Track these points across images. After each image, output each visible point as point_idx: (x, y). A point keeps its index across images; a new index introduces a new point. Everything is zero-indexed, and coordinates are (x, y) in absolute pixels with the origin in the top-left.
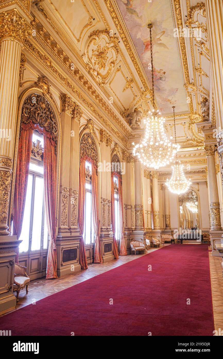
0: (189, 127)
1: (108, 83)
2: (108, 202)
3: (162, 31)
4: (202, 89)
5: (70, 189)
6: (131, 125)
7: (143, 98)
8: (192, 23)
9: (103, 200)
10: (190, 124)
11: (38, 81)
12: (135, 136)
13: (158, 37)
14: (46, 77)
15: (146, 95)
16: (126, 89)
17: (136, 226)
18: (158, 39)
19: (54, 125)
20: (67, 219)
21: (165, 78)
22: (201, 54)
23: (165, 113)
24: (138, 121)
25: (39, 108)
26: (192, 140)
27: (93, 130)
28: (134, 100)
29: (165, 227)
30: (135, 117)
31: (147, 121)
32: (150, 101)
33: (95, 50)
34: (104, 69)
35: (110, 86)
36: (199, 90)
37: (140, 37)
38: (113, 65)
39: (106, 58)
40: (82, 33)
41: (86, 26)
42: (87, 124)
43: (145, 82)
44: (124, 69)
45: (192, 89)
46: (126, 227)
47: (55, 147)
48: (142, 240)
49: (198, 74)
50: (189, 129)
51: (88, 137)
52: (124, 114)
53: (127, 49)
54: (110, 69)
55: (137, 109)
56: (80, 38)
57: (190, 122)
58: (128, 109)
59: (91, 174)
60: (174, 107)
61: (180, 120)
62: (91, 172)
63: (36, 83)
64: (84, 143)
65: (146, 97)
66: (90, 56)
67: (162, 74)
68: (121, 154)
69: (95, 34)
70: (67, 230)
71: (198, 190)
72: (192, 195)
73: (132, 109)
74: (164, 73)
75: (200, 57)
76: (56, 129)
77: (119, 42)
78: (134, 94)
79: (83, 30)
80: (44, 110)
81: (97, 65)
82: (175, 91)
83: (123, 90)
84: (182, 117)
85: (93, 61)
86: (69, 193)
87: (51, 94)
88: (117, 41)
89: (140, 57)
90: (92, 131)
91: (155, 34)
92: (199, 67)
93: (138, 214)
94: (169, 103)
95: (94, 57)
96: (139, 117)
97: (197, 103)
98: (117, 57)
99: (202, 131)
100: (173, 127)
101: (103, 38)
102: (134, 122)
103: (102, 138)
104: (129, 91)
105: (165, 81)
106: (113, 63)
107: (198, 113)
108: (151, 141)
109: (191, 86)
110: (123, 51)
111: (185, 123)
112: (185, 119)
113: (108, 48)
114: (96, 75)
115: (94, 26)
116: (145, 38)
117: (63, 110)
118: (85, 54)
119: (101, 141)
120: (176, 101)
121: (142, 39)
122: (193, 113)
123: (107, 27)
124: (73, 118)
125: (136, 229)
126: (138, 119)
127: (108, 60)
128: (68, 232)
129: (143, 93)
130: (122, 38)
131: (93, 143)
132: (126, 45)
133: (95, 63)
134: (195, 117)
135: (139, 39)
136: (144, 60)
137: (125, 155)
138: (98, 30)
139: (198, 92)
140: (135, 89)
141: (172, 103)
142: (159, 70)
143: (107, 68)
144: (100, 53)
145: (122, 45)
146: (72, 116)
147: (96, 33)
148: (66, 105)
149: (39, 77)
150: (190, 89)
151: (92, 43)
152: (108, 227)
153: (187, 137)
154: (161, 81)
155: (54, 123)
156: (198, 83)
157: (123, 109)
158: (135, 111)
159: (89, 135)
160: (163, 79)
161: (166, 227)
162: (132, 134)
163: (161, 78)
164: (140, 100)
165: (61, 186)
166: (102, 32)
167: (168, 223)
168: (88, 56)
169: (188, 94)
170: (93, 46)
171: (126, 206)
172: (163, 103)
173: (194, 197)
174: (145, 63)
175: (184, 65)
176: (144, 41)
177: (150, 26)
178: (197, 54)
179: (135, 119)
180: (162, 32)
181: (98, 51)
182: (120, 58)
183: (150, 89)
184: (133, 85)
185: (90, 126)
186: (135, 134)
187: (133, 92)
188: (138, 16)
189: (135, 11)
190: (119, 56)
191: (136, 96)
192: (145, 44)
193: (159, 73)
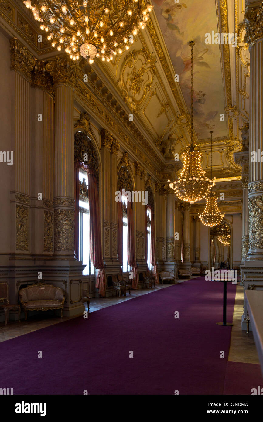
0: (227, 154)
1: (143, 110)
2: (142, 234)
3: (205, 48)
5: (111, 223)
6: (165, 155)
7: (178, 123)
9: (138, 233)
10: (228, 151)
11: (81, 118)
12: (169, 167)
13: (200, 55)
14: (87, 113)
16: (160, 114)
17: (167, 258)
18: (200, 57)
19: (96, 162)
20: (109, 250)
21: (205, 100)
22: (247, 76)
23: (201, 139)
24: (172, 150)
25: (83, 146)
26: (228, 169)
27: (129, 163)
28: (168, 125)
29: (194, 261)
30: (169, 146)
32: (186, 126)
33: (130, 73)
34: (139, 94)
35: (144, 113)
36: (242, 115)
37: (180, 55)
38: (148, 88)
39: (142, 81)
42: (123, 158)
43: (182, 106)
44: (160, 92)
45: (234, 113)
46: (158, 259)
47: (97, 183)
48: (173, 270)
49: (241, 96)
50: (227, 156)
51: (124, 171)
52: (158, 143)
53: (164, 70)
54: (144, 93)
55: (171, 136)
56: (116, 61)
57: (229, 149)
58: (162, 137)
59: (127, 208)
60: (211, 132)
61: (218, 147)
62: (127, 206)
63: (79, 120)
64: (121, 177)
65: (182, 121)
66: (125, 81)
67: (201, 96)
68: (154, 186)
70: (109, 259)
71: (232, 223)
72: (225, 228)
73: (166, 135)
74: (204, 95)
75: (245, 78)
76: (97, 166)
77: (156, 62)
78: (168, 119)
80: (87, 148)
81: (131, 90)
82: (215, 115)
83: (157, 115)
84: (219, 143)
85: (128, 86)
86: (110, 226)
87: (92, 131)
88: (154, 61)
90: (127, 165)
91: (197, 52)
92: (243, 90)
93: (170, 246)
94: (206, 127)
95: (129, 81)
96: (173, 145)
97: (238, 128)
98: (153, 79)
100: (210, 154)
101: (139, 59)
102: (168, 151)
103: (137, 171)
104: (163, 116)
105: (203, 103)
106: (148, 86)
107: (238, 139)
109: (232, 109)
110: (160, 72)
111: (222, 150)
112: (224, 146)
113: (144, 70)
114: (131, 101)
116: (186, 57)
117: (103, 146)
118: (121, 80)
119: (136, 174)
120: (214, 126)
121: (182, 58)
122: (232, 139)
123: (145, 46)
124: (111, 153)
125: (167, 261)
126: (173, 147)
127: (143, 83)
128: (110, 261)
129: (178, 118)
130: (160, 58)
131: (129, 177)
132: (163, 66)
133: (130, 88)
134: (235, 143)
135: (179, 58)
136: (182, 81)
137: (158, 187)
138: (134, 50)
139: (240, 116)
140: (170, 114)
141: (210, 128)
142: (198, 92)
143: (142, 92)
144: (135, 76)
145: (159, 66)
146: (111, 151)
147: (132, 54)
148: (105, 140)
149: (81, 114)
150: (231, 113)
151: (128, 66)
152: (142, 258)
153: (224, 166)
154: (199, 104)
155: (96, 160)
156: (241, 106)
157: (156, 137)
158: (169, 138)
159: (125, 169)
160: (202, 101)
161: (196, 260)
162: (165, 164)
163: (199, 101)
164: (175, 125)
165: (104, 220)
166: (139, 53)
167: (197, 256)
168: (123, 82)
169: (229, 118)
170: (128, 70)
171: (158, 238)
172: (200, 128)
173: (226, 230)
174: (183, 84)
176: (184, 60)
177: (192, 43)
179: (169, 148)
180: (205, 50)
181: (133, 75)
182: (156, 80)
183: (186, 112)
184: (168, 109)
185: (126, 159)
186: (168, 165)
187: (167, 116)
188: (179, 32)
189: (176, 27)
190: (155, 78)
191: (171, 121)
192: (185, 63)
193: (198, 95)
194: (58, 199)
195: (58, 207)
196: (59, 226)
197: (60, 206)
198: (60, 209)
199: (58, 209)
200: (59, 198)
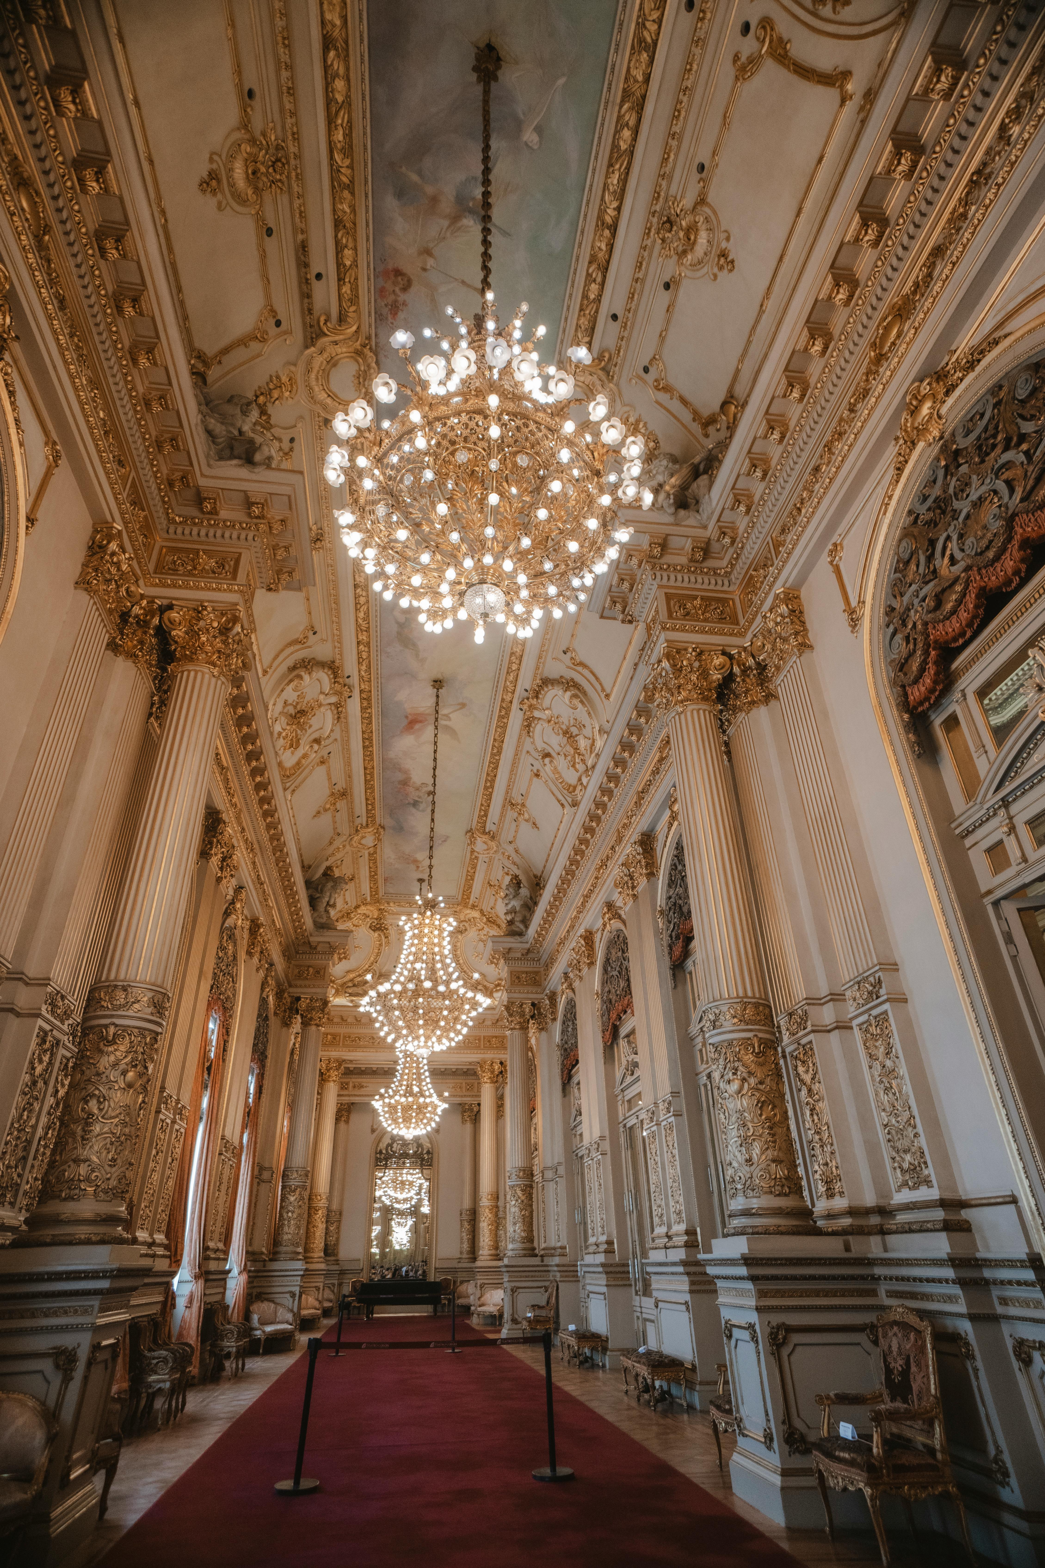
1: (290, 790)
2: (233, 1153)
4: (510, 849)
6: (314, 915)
7: (353, 842)
8: (536, 709)
9: (225, 1147)
12: (319, 949)
13: (446, 711)
15: (363, 837)
16: (322, 812)
17: (277, 1244)
18: (445, 715)
20: (153, 1207)
21: (428, 804)
22: (537, 775)
24: (331, 907)
27: (243, 918)
28: (331, 843)
30: (326, 894)
31: (410, 919)
32: (367, 855)
33: (290, 701)
34: (293, 753)
35: (290, 798)
36: (503, 854)
37: (404, 699)
38: (316, 747)
39: (306, 728)
40: (277, 656)
41: (290, 644)
42: (234, 900)
43: (373, 805)
44: (337, 763)
45: (485, 847)
49: (511, 814)
51: (230, 937)
53: (362, 718)
54: (305, 756)
55: (332, 871)
56: (270, 667)
58: (310, 867)
59: (212, 1055)
60: (422, 880)
64: (220, 954)
65: (363, 842)
66: (276, 715)
67: (421, 795)
68: (274, 998)
69: (306, 667)
73: (318, 866)
74: (429, 795)
75: (531, 780)
77: (351, 697)
78: (335, 829)
79: (282, 650)
81: (282, 739)
82: (441, 843)
83: (315, 814)
85: (277, 729)
88: (346, 694)
89: (385, 744)
90: (238, 923)
91: (442, 704)
92: (520, 802)
93: (292, 1199)
94: (413, 867)
95: (283, 718)
96: (336, 895)
97: (486, 883)
98: (332, 731)
99: (502, 961)
101: (318, 679)
102: (322, 906)
103: (254, 944)
104: (326, 819)
105: (423, 811)
106: (317, 741)
107: (482, 908)
108: (423, 978)
109: (485, 838)
110: (351, 719)
113: (320, 705)
115: (310, 647)
116: (416, 706)
118: (268, 710)
119: (249, 954)
121: (407, 705)
122: (466, 906)
123: (338, 657)
124: (219, 879)
125: (277, 1256)
126: (334, 900)
127: (309, 731)
128: (149, 1257)
129: (357, 831)
130: (361, 691)
131: (234, 958)
132: (363, 709)
134: (470, 916)
135: (399, 703)
136: (392, 753)
137: (284, 1000)
138: (314, 659)
139: (499, 856)
140: (342, 817)
141: (421, 870)
142: (420, 783)
143: (300, 752)
144: (298, 712)
145: (354, 706)
146: (219, 875)
147: (307, 665)
148: (214, 842)
150: (480, 844)
151: (292, 685)
154: (413, 810)
156: (506, 835)
158: (327, 874)
159: (231, 932)
160: (422, 806)
162: (311, 940)
163: (415, 804)
164: (344, 846)
166: (322, 665)
169: (471, 856)
170: (290, 694)
172: (397, 866)
174: (393, 759)
175: (486, 788)
176: (410, 711)
177: (438, 684)
178: (524, 772)
179: (327, 900)
180: (459, 704)
181: (295, 707)
182: (337, 734)
183: (378, 822)
184: (341, 804)
185: (238, 905)
186: (319, 942)
187: (335, 822)
188: (417, 655)
189: (414, 645)
190: (337, 729)
191: (339, 834)
192: (410, 717)
193: (418, 789)
194: (116, 986)
195: (112, 1016)
196: (97, 1092)
197: (119, 1013)
198: (116, 1026)
199: (106, 1026)
200: (123, 986)
